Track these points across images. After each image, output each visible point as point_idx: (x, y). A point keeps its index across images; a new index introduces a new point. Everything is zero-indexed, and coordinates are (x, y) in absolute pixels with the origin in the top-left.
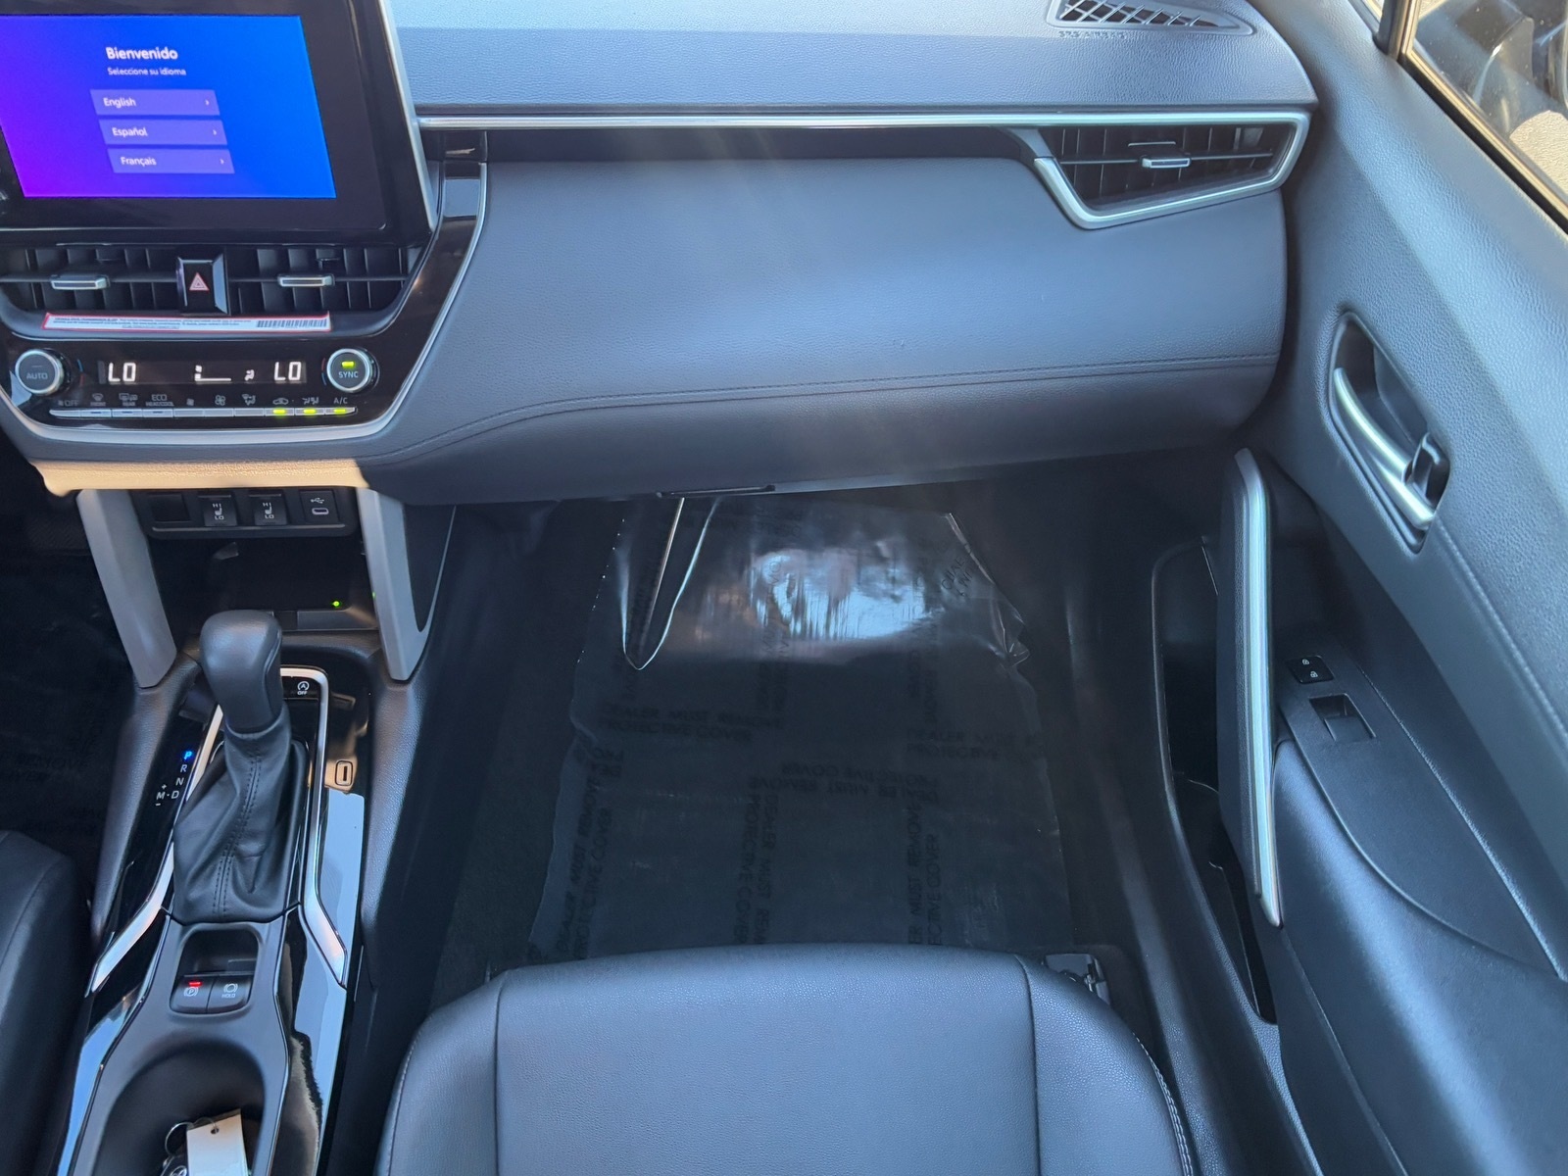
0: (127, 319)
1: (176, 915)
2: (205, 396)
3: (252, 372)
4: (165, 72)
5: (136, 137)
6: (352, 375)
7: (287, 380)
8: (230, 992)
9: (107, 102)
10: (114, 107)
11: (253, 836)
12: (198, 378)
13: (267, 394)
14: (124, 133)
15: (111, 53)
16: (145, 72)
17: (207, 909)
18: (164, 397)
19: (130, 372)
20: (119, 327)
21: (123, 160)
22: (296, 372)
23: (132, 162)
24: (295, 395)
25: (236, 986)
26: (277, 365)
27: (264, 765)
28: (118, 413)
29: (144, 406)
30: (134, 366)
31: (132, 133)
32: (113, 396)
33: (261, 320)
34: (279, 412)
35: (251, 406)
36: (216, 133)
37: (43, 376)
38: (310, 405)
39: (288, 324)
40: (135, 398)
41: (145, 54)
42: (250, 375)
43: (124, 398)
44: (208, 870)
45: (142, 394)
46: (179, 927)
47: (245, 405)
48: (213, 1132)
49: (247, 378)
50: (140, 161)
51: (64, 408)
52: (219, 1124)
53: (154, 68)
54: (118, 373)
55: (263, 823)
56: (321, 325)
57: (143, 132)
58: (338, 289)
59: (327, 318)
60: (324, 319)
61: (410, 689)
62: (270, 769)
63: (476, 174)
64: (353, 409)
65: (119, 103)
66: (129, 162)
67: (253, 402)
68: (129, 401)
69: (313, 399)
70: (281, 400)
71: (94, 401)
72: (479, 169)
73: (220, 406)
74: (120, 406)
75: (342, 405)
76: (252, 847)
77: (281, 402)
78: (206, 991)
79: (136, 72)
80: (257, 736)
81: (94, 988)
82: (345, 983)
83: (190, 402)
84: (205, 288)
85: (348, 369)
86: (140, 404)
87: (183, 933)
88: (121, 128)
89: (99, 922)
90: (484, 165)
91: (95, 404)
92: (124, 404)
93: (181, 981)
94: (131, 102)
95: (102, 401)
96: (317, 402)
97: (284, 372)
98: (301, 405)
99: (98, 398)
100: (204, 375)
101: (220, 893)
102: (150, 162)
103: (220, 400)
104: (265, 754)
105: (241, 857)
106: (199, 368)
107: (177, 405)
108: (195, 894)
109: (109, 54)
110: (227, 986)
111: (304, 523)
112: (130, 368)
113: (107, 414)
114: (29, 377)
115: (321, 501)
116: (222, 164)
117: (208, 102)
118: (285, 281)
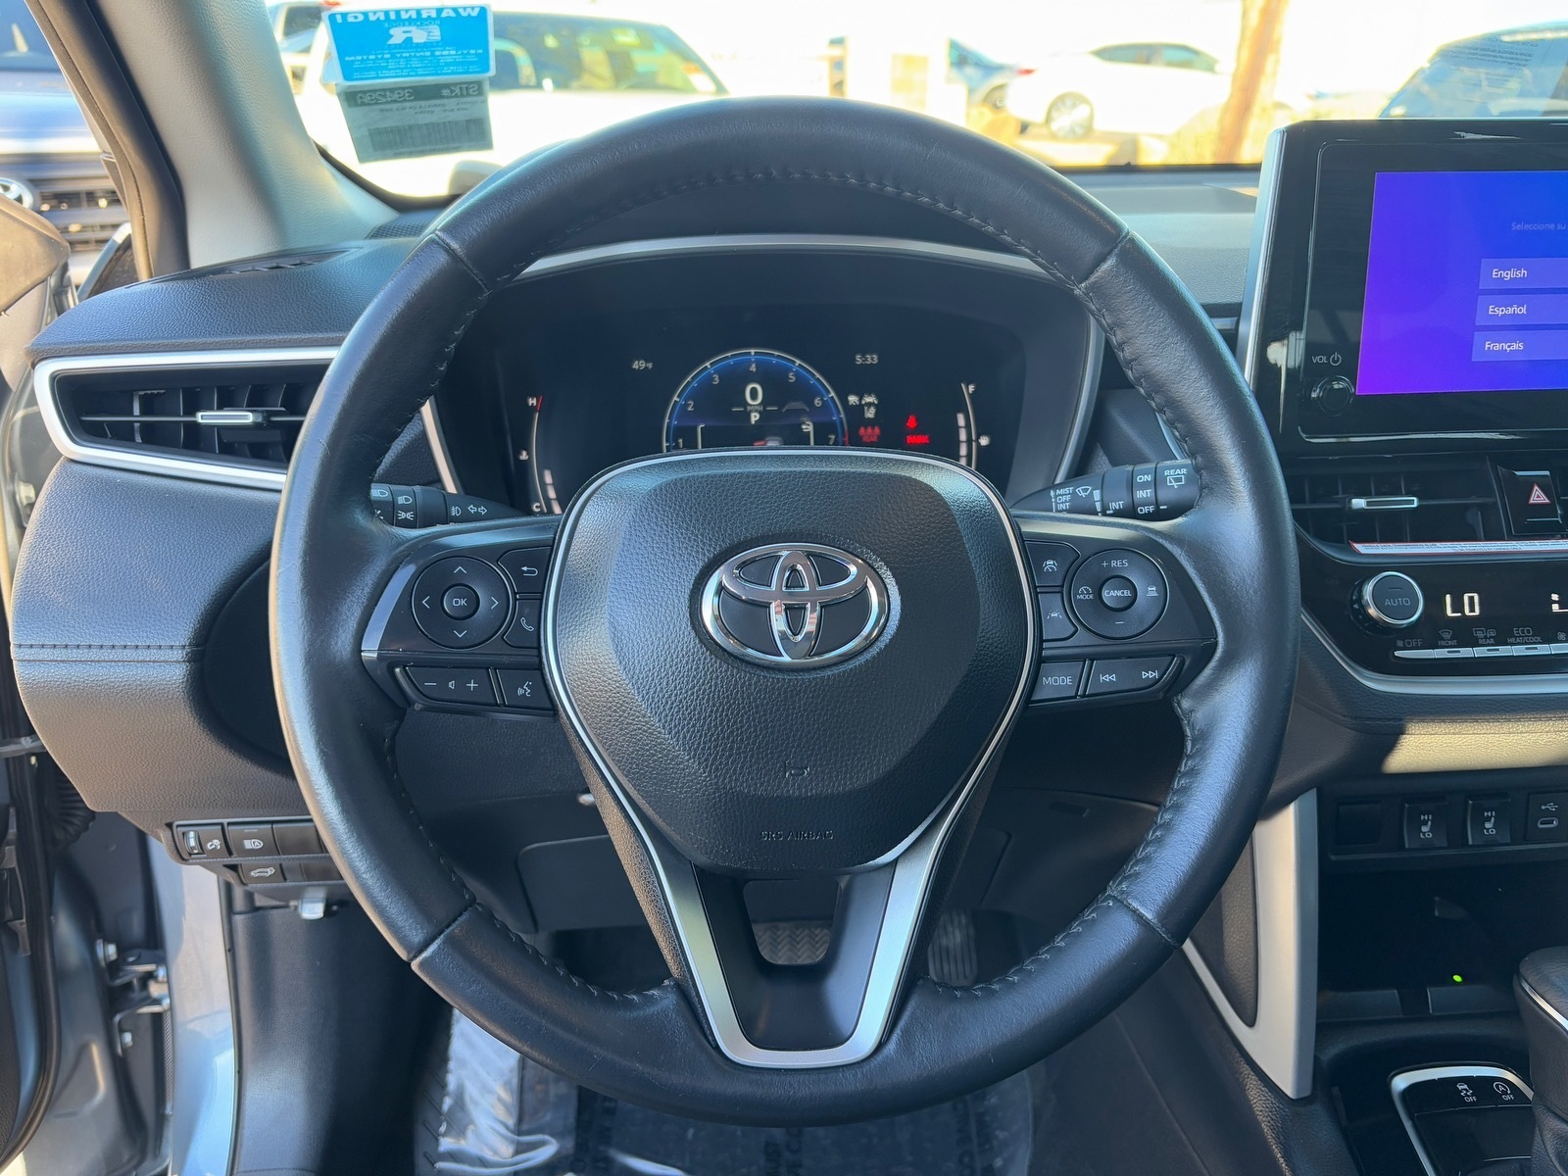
5: (1515, 315)
9: (1495, 273)
10: (1502, 279)
12: (1555, 608)
14: (1500, 312)
18: (1528, 631)
19: (1472, 605)
21: (1487, 345)
23: (1498, 347)
28: (1481, 652)
29: (1507, 642)
30: (1475, 595)
32: (1465, 632)
37: (1402, 603)
40: (1492, 633)
43: (1480, 635)
45: (1498, 624)
50: (1505, 346)
51: (1405, 648)
54: (1458, 606)
57: (1523, 310)
65: (1508, 275)
66: (1495, 347)
68: (1486, 637)
71: (1443, 639)
74: (1475, 644)
83: (1562, 636)
84: (1547, 501)
86: (1501, 641)
88: (1499, 305)
91: (1443, 643)
92: (1480, 642)
94: (1522, 273)
95: (1451, 639)
99: (1447, 636)
102: (1517, 346)
106: (1553, 597)
107: (1547, 640)
111: (1526, 841)
112: (1471, 599)
113: (1466, 652)
114: (1387, 602)
115: (1552, 807)
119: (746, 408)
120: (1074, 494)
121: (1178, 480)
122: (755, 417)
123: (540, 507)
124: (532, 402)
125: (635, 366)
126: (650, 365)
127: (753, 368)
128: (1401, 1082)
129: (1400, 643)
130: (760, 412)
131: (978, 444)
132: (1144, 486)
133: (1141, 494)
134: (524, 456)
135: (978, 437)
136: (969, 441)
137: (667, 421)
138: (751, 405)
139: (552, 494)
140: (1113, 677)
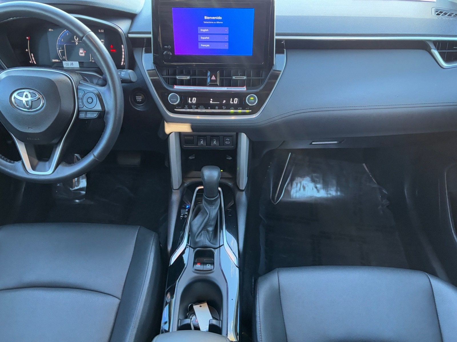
0: (194, 87)
1: (191, 246)
2: (213, 107)
3: (225, 101)
4: (218, 22)
5: (207, 39)
6: (253, 101)
7: (234, 103)
8: (208, 267)
9: (201, 30)
10: (203, 31)
11: (211, 226)
12: (211, 102)
13: (229, 106)
14: (203, 38)
15: (206, 18)
16: (213, 22)
17: (201, 244)
18: (203, 106)
20: (193, 89)
21: (202, 45)
22: (236, 101)
23: (204, 46)
24: (236, 107)
25: (210, 265)
26: (231, 99)
27: (213, 207)
28: (191, 110)
29: (198, 109)
30: (195, 98)
31: (205, 38)
32: (190, 106)
33: (228, 87)
34: (232, 111)
35: (225, 109)
36: (226, 38)
37: (175, 100)
38: (240, 109)
39: (235, 88)
40: (195, 106)
41: (214, 18)
42: (224, 102)
43: (193, 107)
44: (200, 234)
45: (197, 106)
46: (193, 249)
47: (223, 109)
48: (200, 306)
49: (223, 102)
50: (206, 46)
51: (178, 109)
52: (201, 305)
53: (215, 22)
54: (191, 100)
55: (213, 223)
56: (244, 89)
57: (208, 38)
58: (248, 80)
59: (245, 87)
60: (244, 88)
61: (244, 193)
62: (215, 209)
63: (283, 53)
64: (251, 111)
65: (204, 30)
66: (203, 46)
67: (225, 108)
69: (240, 108)
70: (232, 108)
71: (185, 107)
72: (284, 50)
73: (216, 109)
74: (192, 108)
75: (248, 110)
76: (211, 229)
77: (232, 109)
78: (202, 266)
79: (210, 22)
80: (213, 199)
81: (171, 264)
82: (238, 266)
83: (209, 108)
84: (215, 79)
85: (252, 99)
86: (197, 108)
87: (194, 251)
88: (203, 37)
89: (169, 248)
90: (285, 50)
93: (195, 263)
94: (207, 30)
96: (241, 109)
97: (233, 101)
98: (237, 109)
99: (186, 106)
100: (213, 101)
101: (204, 240)
102: (208, 46)
103: (217, 108)
104: (214, 204)
105: (208, 231)
106: (211, 100)
107: (206, 109)
108: (197, 240)
109: (205, 18)
110: (207, 265)
111: (223, 146)
112: (194, 99)
113: (188, 110)
114: (172, 100)
115: (228, 140)
116: (226, 46)
117: (226, 30)
118: (235, 78)
121: (123, 74)
122: (77, 43)
123: (31, 62)
124: (27, 38)
125: (49, 30)
126: (53, 30)
129: (177, 107)
130: (78, 42)
134: (27, 50)
137: (57, 43)
138: (76, 40)
139: (33, 59)
140: (90, 115)
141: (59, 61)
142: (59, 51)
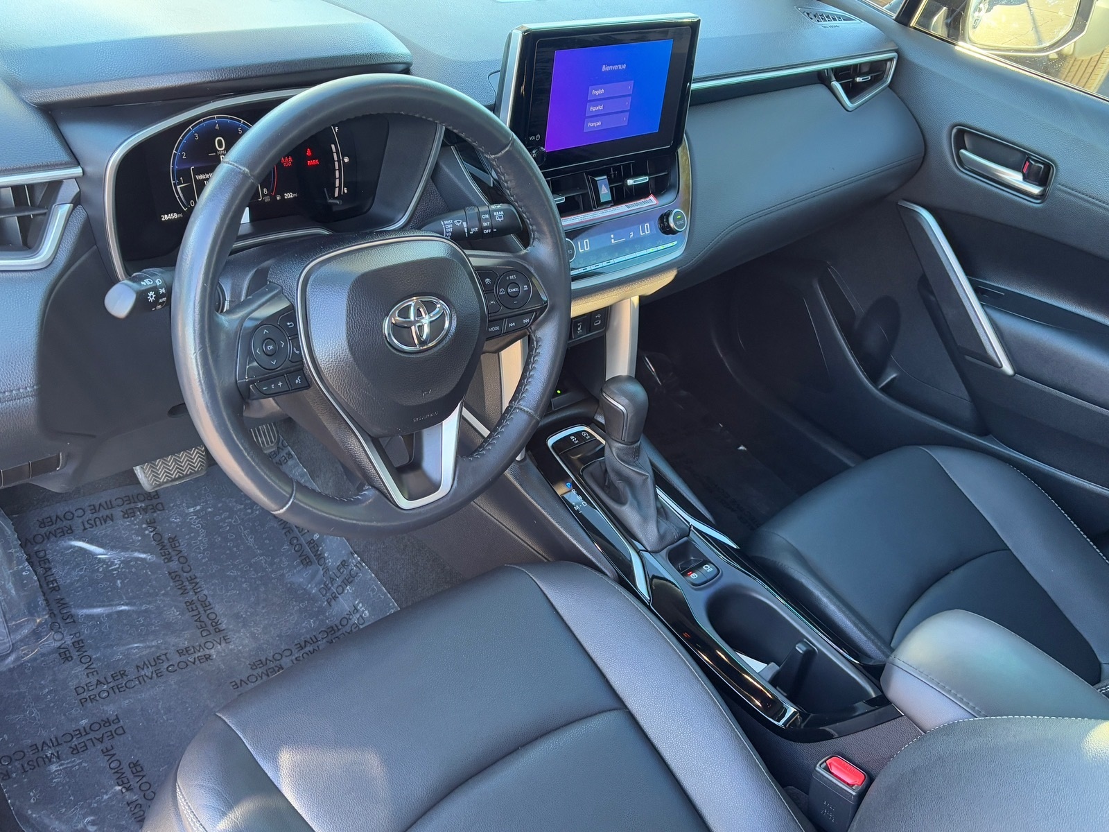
2: (620, 250)
3: (632, 232)
4: (619, 75)
5: (599, 110)
6: (681, 222)
7: (646, 234)
8: (708, 570)
9: (593, 92)
10: (595, 94)
12: (613, 240)
14: (594, 109)
15: (604, 69)
16: (613, 76)
19: (587, 245)
20: (577, 221)
21: (589, 124)
25: (707, 566)
26: (640, 227)
27: (641, 460)
31: (597, 108)
34: (651, 250)
35: (638, 251)
36: (627, 104)
37: (570, 252)
38: (659, 244)
39: (637, 204)
40: (595, 257)
41: (616, 67)
42: (632, 234)
43: (592, 258)
45: (597, 255)
47: (636, 251)
49: (631, 237)
53: (616, 74)
54: (583, 246)
56: (652, 202)
59: (652, 198)
60: (649, 199)
65: (598, 92)
66: (593, 125)
67: (639, 248)
68: (594, 260)
69: (659, 241)
70: (649, 244)
73: (629, 253)
77: (649, 246)
78: (699, 574)
79: (609, 76)
80: (639, 443)
81: (648, 598)
85: (680, 219)
86: (598, 260)
88: (594, 106)
93: (684, 575)
94: (602, 91)
95: (583, 263)
97: (643, 230)
99: (581, 262)
100: (615, 239)
101: (670, 526)
102: (599, 123)
103: (626, 250)
104: (638, 454)
106: (612, 236)
110: (703, 568)
111: (590, 332)
112: (586, 242)
116: (624, 120)
117: (628, 87)
118: (634, 182)
119: (217, 153)
120: (453, 224)
121: (500, 217)
127: (217, 127)
128: (551, 442)
131: (344, 161)
132: (486, 220)
133: (485, 224)
135: (343, 158)
136: (339, 161)
137: (171, 166)
138: (219, 151)
140: (514, 324)
141: (181, 215)
142: (178, 187)
